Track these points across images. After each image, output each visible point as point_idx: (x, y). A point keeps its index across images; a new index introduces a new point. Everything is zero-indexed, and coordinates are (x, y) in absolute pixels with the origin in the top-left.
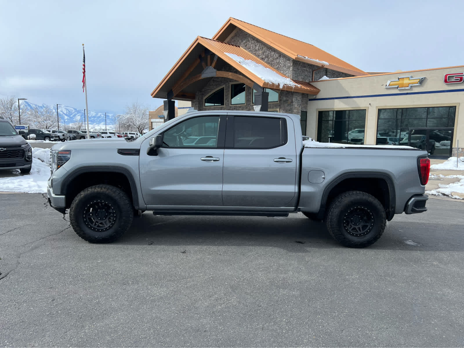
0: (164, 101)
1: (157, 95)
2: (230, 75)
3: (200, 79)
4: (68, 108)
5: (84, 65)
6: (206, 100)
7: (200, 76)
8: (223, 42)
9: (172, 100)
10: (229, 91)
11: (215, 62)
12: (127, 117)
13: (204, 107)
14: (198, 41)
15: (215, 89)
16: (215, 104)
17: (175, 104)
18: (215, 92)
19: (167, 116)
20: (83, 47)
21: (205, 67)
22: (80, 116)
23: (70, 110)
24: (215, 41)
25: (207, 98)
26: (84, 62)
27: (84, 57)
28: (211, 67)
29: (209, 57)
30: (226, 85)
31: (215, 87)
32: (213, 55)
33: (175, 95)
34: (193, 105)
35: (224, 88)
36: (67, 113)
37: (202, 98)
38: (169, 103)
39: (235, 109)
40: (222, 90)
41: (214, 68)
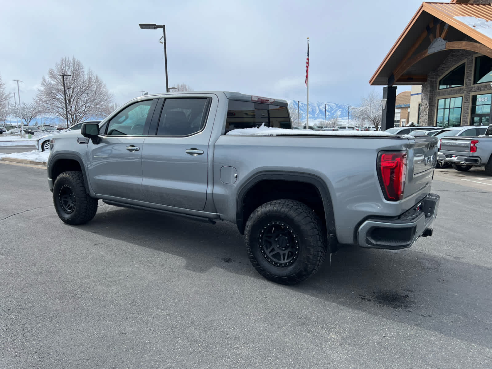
0: (384, 88)
1: (375, 82)
2: (463, 45)
3: (426, 55)
4: (330, 104)
5: (308, 59)
6: (442, 82)
7: (426, 53)
8: (468, 2)
9: (393, 86)
10: (472, 66)
11: (445, 31)
12: (362, 109)
13: (438, 91)
14: (424, 9)
15: (454, 65)
16: (453, 86)
17: (397, 90)
18: (453, 70)
19: (385, 105)
20: (308, 41)
21: (433, 40)
22: (340, 111)
23: (331, 106)
24: (454, 4)
25: (442, 79)
26: (308, 55)
27: (308, 51)
28: (440, 38)
29: (438, 26)
30: (469, 59)
31: (454, 64)
32: (443, 23)
33: (396, 79)
34: (424, 89)
35: (465, 63)
36: (328, 109)
37: (436, 80)
38: (388, 89)
39: (478, 89)
40: (462, 67)
41: (444, 39)
